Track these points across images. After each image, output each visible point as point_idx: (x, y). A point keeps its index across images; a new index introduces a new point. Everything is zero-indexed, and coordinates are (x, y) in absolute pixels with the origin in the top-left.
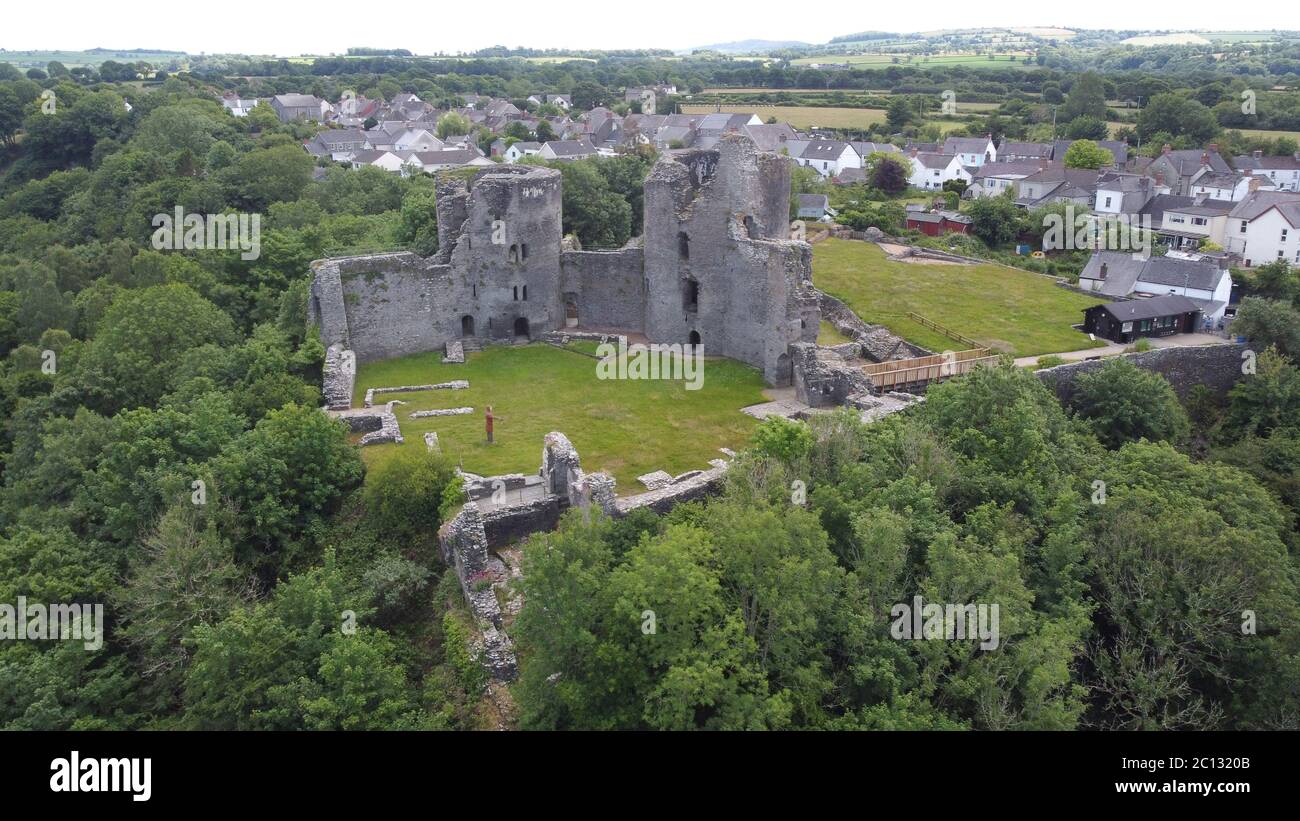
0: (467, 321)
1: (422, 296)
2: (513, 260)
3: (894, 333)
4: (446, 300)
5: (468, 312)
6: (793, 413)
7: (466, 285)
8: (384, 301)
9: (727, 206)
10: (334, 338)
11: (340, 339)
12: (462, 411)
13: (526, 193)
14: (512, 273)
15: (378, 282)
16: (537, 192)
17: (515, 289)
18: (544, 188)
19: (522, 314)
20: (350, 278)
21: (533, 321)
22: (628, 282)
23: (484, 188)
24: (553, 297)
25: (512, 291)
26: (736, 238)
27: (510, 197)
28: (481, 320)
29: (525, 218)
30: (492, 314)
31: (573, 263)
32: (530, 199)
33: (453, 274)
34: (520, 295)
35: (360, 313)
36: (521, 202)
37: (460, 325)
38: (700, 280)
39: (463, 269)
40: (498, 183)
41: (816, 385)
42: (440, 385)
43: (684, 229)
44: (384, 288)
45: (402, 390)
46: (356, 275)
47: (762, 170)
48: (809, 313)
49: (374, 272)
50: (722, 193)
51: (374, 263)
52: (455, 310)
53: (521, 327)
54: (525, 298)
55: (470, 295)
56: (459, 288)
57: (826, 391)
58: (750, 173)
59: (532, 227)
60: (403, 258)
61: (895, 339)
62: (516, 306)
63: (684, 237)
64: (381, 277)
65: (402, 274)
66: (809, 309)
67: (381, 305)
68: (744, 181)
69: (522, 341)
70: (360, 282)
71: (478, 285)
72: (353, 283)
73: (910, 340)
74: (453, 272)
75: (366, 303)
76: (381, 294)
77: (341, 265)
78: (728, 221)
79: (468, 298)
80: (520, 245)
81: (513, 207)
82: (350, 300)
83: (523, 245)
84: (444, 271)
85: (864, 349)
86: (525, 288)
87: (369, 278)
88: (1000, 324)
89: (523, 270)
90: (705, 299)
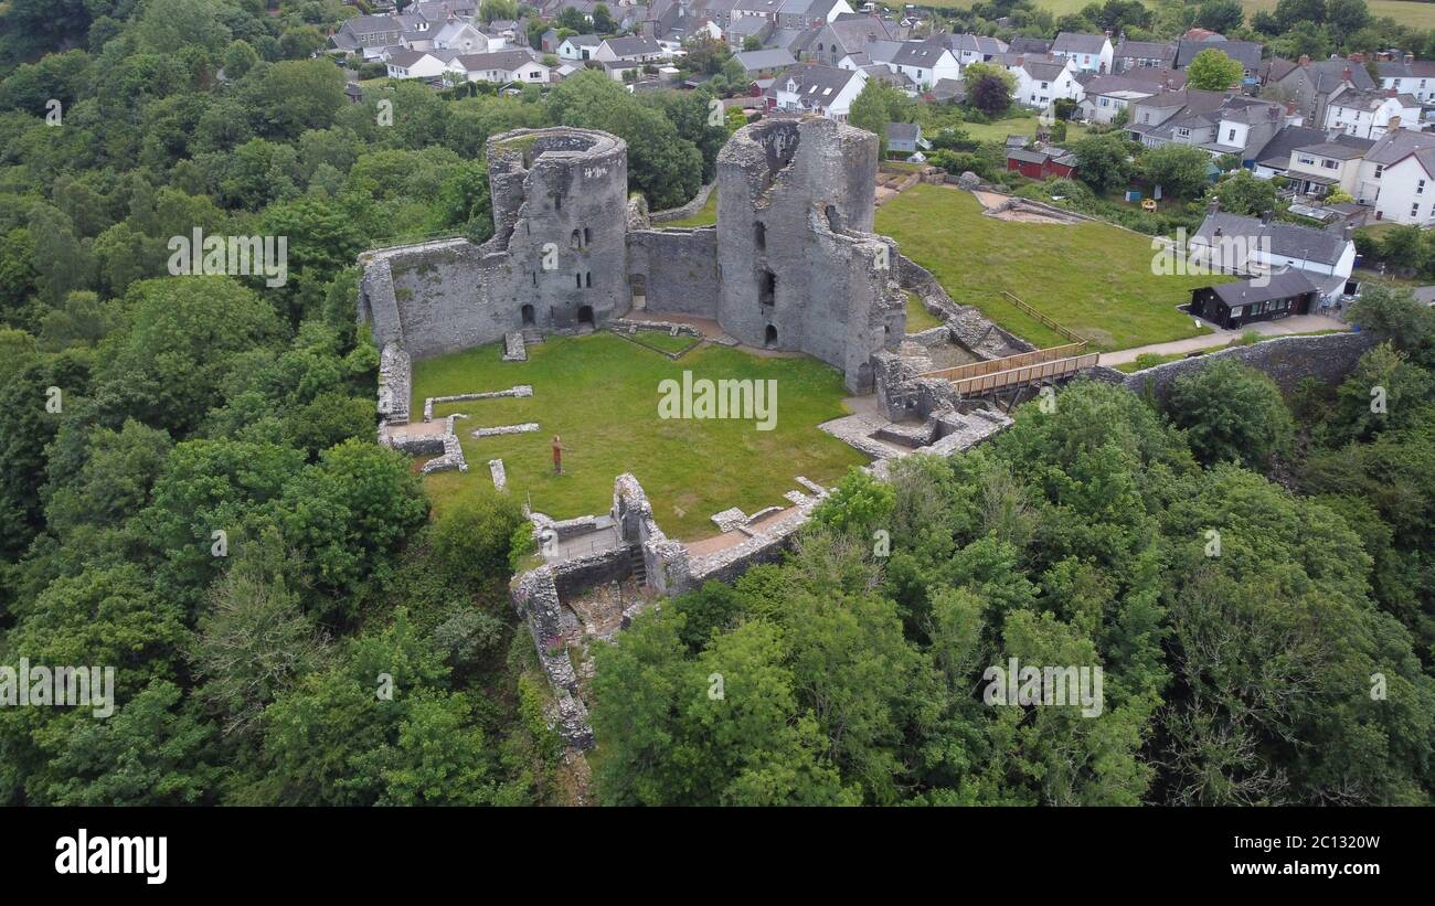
0: (528, 312)
1: (479, 287)
2: (576, 246)
3: (985, 316)
4: (505, 290)
5: (528, 301)
6: (873, 431)
7: (525, 273)
8: (438, 294)
9: (808, 194)
10: (386, 338)
11: (393, 337)
12: (526, 428)
13: (589, 174)
14: (574, 260)
15: (431, 274)
16: (600, 172)
17: (578, 276)
18: (607, 166)
19: (586, 302)
20: (401, 272)
21: (597, 309)
22: (700, 266)
23: (542, 169)
24: (619, 282)
25: (575, 279)
26: (817, 231)
27: (572, 178)
28: (542, 309)
29: (587, 201)
30: (554, 303)
31: (640, 244)
32: (593, 180)
33: (512, 263)
34: (584, 282)
35: (413, 308)
36: (583, 183)
37: (520, 314)
38: (777, 273)
39: (521, 257)
40: (557, 164)
41: (899, 400)
42: (502, 392)
43: (761, 218)
44: (438, 281)
45: (462, 399)
46: (408, 269)
47: (846, 155)
48: (894, 317)
49: (426, 264)
50: (803, 181)
51: (426, 255)
52: (514, 299)
53: (585, 315)
54: (589, 285)
55: (530, 283)
56: (517, 276)
57: (910, 405)
58: (833, 159)
59: (595, 210)
60: (457, 247)
61: (986, 324)
62: (579, 294)
63: (760, 229)
64: (434, 269)
65: (457, 264)
66: (894, 313)
67: (436, 299)
68: (826, 167)
69: (586, 330)
70: (413, 275)
71: (538, 272)
72: (405, 277)
73: (1002, 326)
74: (511, 259)
75: (419, 298)
76: (435, 287)
77: (390, 259)
78: (808, 211)
79: (528, 286)
80: (582, 230)
81: (575, 190)
82: (402, 296)
83: (586, 230)
84: (501, 259)
85: (952, 333)
86: (589, 274)
87: (421, 272)
88: (1100, 307)
89: (587, 256)
90: (783, 293)
